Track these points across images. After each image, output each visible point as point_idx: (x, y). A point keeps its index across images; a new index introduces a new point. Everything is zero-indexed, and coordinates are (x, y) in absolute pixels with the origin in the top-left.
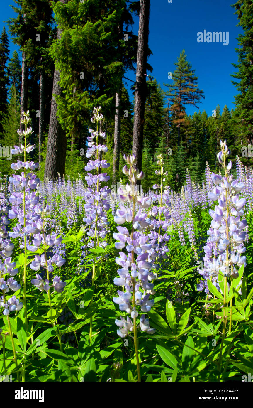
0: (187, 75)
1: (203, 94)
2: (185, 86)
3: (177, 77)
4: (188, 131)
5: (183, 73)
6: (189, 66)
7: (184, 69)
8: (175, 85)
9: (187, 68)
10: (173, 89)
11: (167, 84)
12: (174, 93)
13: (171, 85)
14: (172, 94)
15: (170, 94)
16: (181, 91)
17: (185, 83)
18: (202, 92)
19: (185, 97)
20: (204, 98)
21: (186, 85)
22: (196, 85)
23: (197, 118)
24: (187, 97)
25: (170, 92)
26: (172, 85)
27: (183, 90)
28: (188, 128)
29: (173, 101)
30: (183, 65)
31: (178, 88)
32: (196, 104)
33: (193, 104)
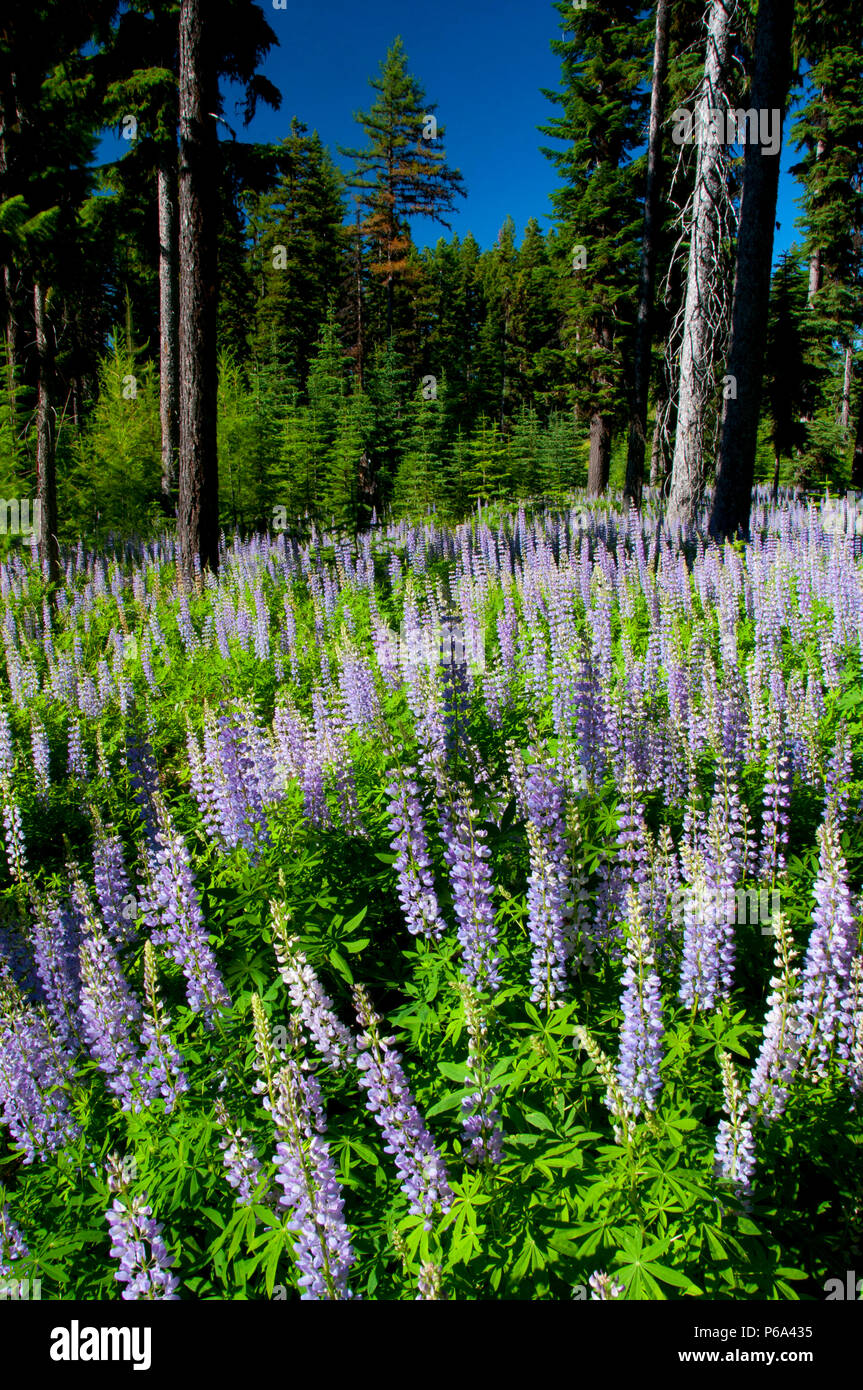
0: (411, 120)
1: (460, 184)
2: (407, 158)
3: (380, 128)
4: (420, 296)
5: (399, 113)
6: (415, 93)
7: (402, 102)
8: (374, 151)
9: (410, 97)
10: (370, 165)
11: (348, 149)
12: (371, 179)
13: (361, 153)
14: (366, 182)
15: (358, 181)
16: (395, 172)
17: (404, 146)
18: (457, 177)
19: (407, 193)
20: (465, 195)
21: (410, 154)
22: (438, 154)
23: (447, 257)
24: (413, 193)
25: (361, 173)
26: (368, 153)
27: (400, 170)
28: (421, 290)
29: (368, 202)
30: (399, 86)
31: (386, 164)
32: (443, 216)
33: (431, 213)
